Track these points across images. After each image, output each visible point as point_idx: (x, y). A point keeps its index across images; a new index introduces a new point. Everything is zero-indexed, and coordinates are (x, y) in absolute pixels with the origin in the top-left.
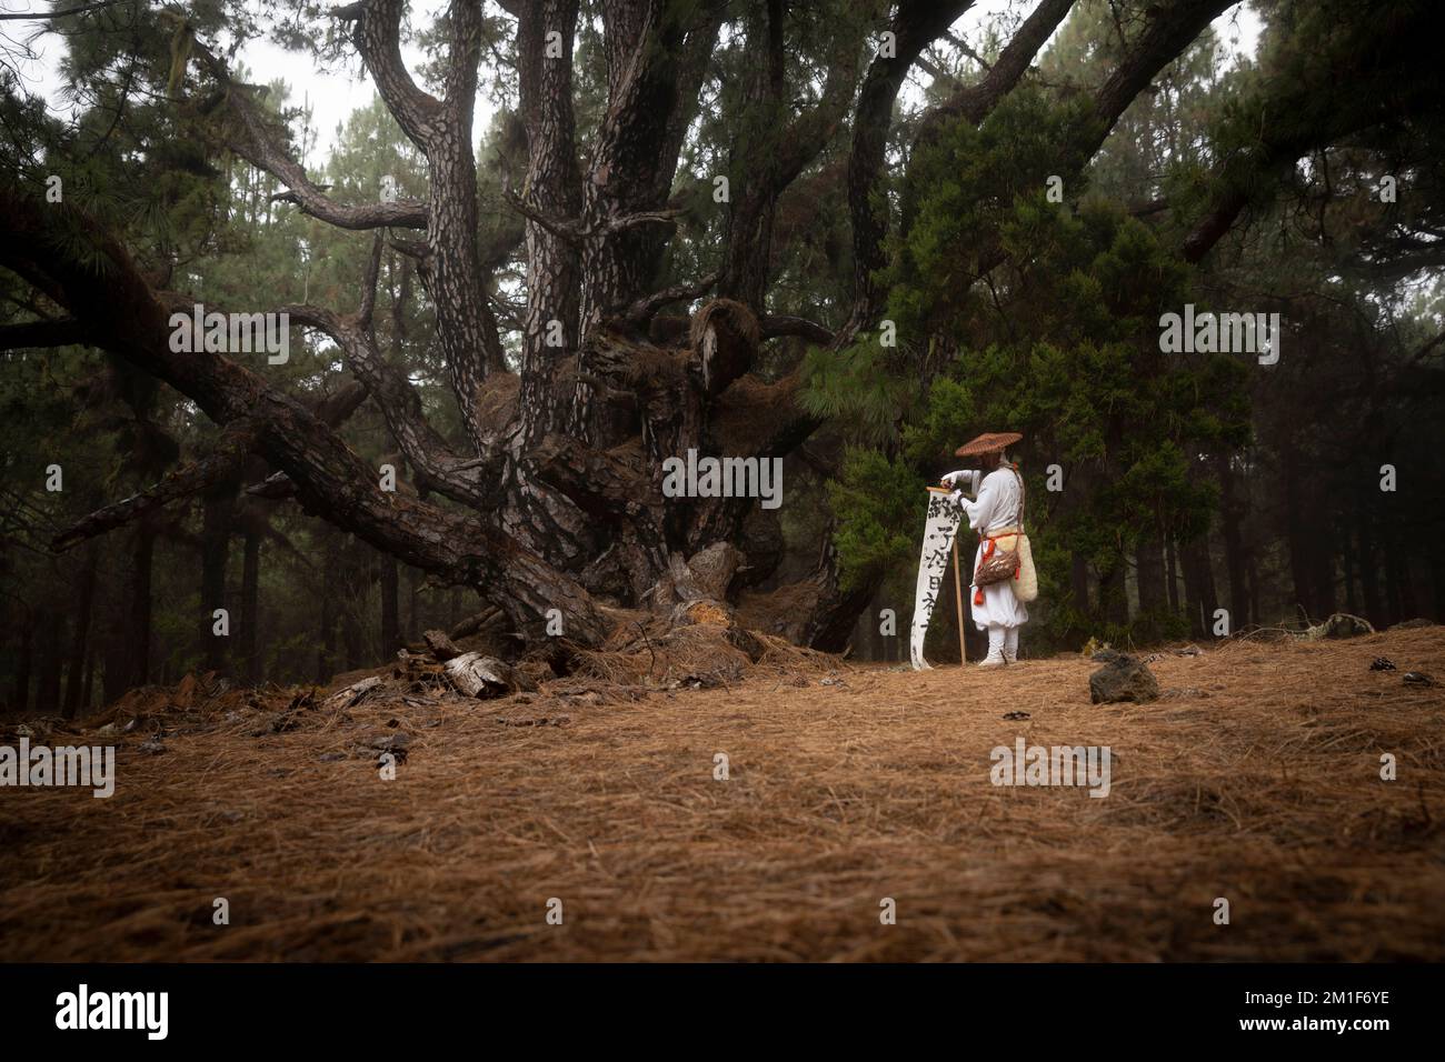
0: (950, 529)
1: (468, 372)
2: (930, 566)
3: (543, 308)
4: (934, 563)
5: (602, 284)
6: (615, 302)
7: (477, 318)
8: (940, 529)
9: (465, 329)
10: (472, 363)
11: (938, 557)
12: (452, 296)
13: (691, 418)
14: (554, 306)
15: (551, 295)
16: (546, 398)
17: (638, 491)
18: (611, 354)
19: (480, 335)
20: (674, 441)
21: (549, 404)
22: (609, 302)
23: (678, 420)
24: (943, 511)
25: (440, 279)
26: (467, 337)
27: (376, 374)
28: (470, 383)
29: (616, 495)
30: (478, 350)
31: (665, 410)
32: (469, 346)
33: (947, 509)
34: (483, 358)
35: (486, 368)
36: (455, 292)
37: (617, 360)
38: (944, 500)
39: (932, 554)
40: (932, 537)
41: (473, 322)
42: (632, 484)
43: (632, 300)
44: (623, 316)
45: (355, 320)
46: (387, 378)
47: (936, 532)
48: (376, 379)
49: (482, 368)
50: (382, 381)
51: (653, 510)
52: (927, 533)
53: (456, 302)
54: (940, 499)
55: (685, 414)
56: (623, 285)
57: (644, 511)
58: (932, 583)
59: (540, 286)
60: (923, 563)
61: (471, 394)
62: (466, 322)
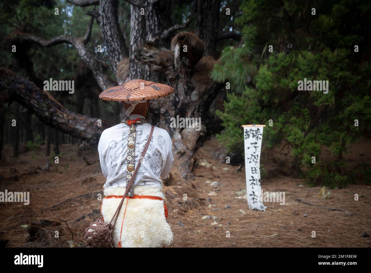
0: (256, 143)
1: (114, 59)
2: (250, 162)
3: (135, 34)
4: (252, 160)
5: (152, 25)
6: (157, 32)
7: (117, 38)
8: (252, 144)
9: (113, 43)
10: (115, 55)
11: (253, 157)
12: (107, 31)
13: (183, 76)
14: (139, 33)
15: (138, 29)
16: (137, 68)
17: (164, 104)
18: (148, 55)
19: (118, 45)
20: (177, 85)
21: (138, 70)
22: (155, 32)
23: (178, 77)
24: (251, 135)
25: (103, 25)
26: (113, 46)
27: (88, 60)
28: (115, 62)
29: (156, 107)
30: (117, 50)
31: (172, 74)
32: (114, 49)
33: (253, 134)
34: (119, 53)
35: (121, 57)
36: (108, 30)
38: (251, 130)
39: (250, 156)
40: (248, 148)
41: (115, 40)
42: (162, 102)
43: (163, 30)
44: (160, 37)
45: (82, 40)
46: (92, 61)
47: (250, 146)
48: (88, 62)
49: (119, 57)
50: (90, 62)
51: (170, 112)
52: (246, 146)
53: (109, 33)
54: (249, 130)
55: (180, 75)
56: (160, 25)
57: (167, 112)
58: (252, 170)
59: (134, 26)
60: (247, 161)
61: (116, 66)
62: (113, 40)
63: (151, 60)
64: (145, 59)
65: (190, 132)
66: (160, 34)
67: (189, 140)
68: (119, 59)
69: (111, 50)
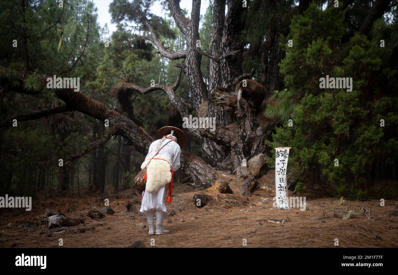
0: (284, 160)
1: (197, 102)
2: (279, 174)
3: (213, 82)
4: (280, 173)
5: (225, 74)
6: (229, 79)
7: (199, 85)
8: (281, 161)
9: (196, 89)
10: (198, 99)
11: (281, 171)
12: (192, 80)
13: (249, 115)
14: (216, 81)
15: (215, 78)
16: (214, 109)
17: (234, 138)
18: (220, 98)
19: (200, 90)
20: (244, 122)
21: (215, 111)
22: (227, 79)
23: (245, 116)
24: (281, 155)
25: (188, 75)
26: (196, 91)
27: (176, 103)
28: (198, 105)
29: (227, 140)
30: (200, 95)
31: (240, 113)
32: (197, 94)
33: (282, 154)
34: (201, 97)
35: (202, 100)
36: (193, 78)
37: (222, 99)
38: (281, 151)
39: (279, 170)
40: (278, 164)
41: (198, 86)
42: (232, 136)
43: (234, 78)
44: (232, 83)
45: (172, 87)
46: (179, 104)
47: (280, 162)
48: (176, 105)
49: (201, 100)
50: (178, 105)
51: (239, 144)
52: (277, 162)
53: (193, 81)
54: (279, 151)
55: (247, 114)
56: (232, 73)
57: (236, 145)
58: (280, 180)
59: (213, 75)
60: (277, 173)
61: (198, 108)
62: (196, 87)
63: (223, 102)
64: (217, 101)
65: (255, 162)
66: (232, 81)
67: (254, 168)
68: (200, 102)
69: (194, 95)
